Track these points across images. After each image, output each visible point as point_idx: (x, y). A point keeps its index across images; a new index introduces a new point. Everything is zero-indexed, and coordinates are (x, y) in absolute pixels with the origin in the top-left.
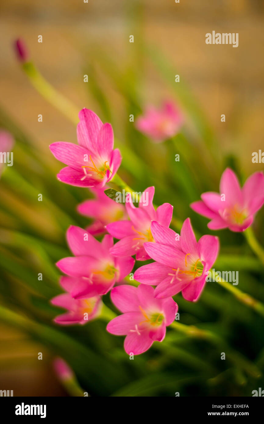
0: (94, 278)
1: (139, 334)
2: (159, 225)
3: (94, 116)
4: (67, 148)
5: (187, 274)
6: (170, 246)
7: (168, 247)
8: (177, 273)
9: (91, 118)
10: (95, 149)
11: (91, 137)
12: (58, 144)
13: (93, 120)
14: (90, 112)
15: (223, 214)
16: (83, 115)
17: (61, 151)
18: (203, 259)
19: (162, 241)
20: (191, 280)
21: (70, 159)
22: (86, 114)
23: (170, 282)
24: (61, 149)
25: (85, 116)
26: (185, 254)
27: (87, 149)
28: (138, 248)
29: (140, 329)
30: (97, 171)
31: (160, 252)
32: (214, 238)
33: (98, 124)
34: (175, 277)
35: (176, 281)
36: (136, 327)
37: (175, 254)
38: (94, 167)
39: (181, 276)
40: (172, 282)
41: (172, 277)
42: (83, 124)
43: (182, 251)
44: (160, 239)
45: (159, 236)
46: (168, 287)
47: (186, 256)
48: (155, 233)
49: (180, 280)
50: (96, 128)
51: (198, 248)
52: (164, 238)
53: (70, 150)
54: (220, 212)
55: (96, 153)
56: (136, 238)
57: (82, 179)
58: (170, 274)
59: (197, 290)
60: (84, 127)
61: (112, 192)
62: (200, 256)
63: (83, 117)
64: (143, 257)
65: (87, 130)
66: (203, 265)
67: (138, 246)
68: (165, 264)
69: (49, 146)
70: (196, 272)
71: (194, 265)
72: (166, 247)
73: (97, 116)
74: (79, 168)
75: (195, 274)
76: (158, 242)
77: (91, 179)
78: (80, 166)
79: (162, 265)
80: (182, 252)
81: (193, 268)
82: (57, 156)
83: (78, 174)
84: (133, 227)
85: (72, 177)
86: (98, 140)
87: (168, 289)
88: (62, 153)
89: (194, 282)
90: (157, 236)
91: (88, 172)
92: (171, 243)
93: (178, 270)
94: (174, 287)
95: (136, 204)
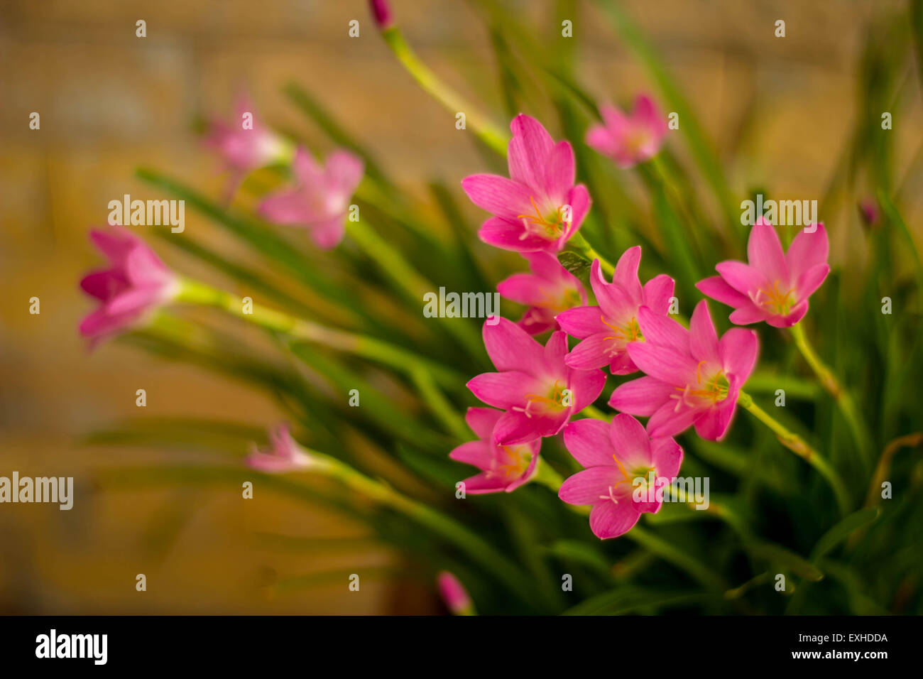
0: (532, 409)
1: (616, 502)
2: (651, 313)
3: (538, 127)
4: (492, 185)
5: (701, 396)
6: (671, 347)
7: (668, 351)
8: (685, 395)
9: (533, 132)
10: (540, 185)
11: (532, 163)
12: (477, 178)
13: (536, 134)
14: (531, 120)
15: (755, 298)
16: (519, 125)
17: (480, 190)
18: (727, 370)
19: (657, 340)
20: (707, 406)
21: (497, 203)
22: (524, 124)
23: (673, 410)
24: (480, 186)
25: (522, 128)
26: (697, 361)
27: (525, 184)
28: (616, 353)
29: (616, 494)
30: (545, 224)
31: (654, 359)
32: (751, 333)
33: (545, 140)
34: (683, 400)
35: (684, 408)
36: (610, 489)
37: (680, 363)
38: (537, 216)
39: (692, 399)
40: (677, 408)
41: (677, 400)
42: (518, 142)
43: (692, 357)
44: (654, 336)
45: (652, 331)
46: (669, 419)
47: (699, 365)
48: (646, 326)
49: (692, 405)
50: (541, 148)
51: (719, 351)
52: (661, 335)
53: (497, 188)
54: (750, 294)
55: (540, 192)
56: (610, 336)
57: (523, 237)
58: (673, 396)
59: (721, 423)
60: (520, 147)
61: (570, 258)
62: (723, 365)
63: (519, 129)
64: (625, 367)
65: (525, 150)
66: (728, 381)
67: (614, 350)
68: (662, 379)
69: (462, 182)
70: (716, 392)
71: (713, 382)
72: (664, 350)
73: (543, 127)
74: (514, 218)
75: (715, 397)
76: (649, 341)
77: (537, 237)
78: (515, 216)
79: (659, 382)
80: (692, 359)
81: (711, 387)
82: (474, 199)
83: (512, 228)
84: (602, 318)
85: (503, 235)
86: (546, 171)
87: (670, 422)
88: (484, 193)
89: (714, 408)
90: (649, 331)
91: (531, 226)
92: (673, 343)
93: (687, 390)
94: (680, 418)
95: (609, 278)
